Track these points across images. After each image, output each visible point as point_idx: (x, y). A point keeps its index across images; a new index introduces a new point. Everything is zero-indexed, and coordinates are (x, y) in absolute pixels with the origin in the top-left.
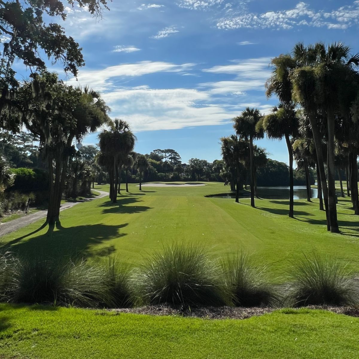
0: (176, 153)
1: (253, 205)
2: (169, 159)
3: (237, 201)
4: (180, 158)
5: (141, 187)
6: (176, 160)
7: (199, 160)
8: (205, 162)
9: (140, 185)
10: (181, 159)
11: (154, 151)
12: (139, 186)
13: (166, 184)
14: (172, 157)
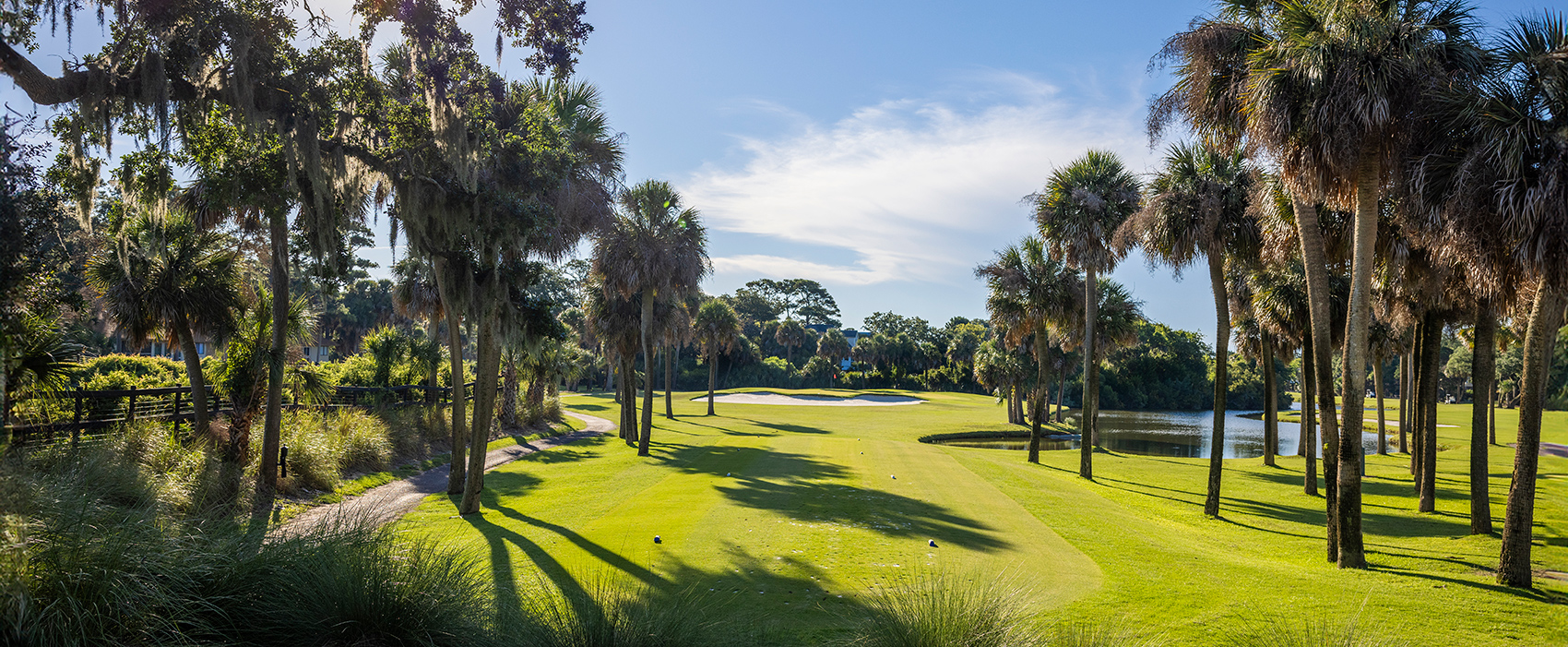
0: (823, 293)
1: (1086, 472)
2: (801, 314)
3: (1034, 458)
4: (838, 311)
5: (714, 405)
6: (823, 317)
7: (900, 318)
8: (921, 328)
9: (711, 396)
10: (839, 316)
11: (750, 285)
12: (706, 399)
13: (791, 396)
14: (807, 308)
